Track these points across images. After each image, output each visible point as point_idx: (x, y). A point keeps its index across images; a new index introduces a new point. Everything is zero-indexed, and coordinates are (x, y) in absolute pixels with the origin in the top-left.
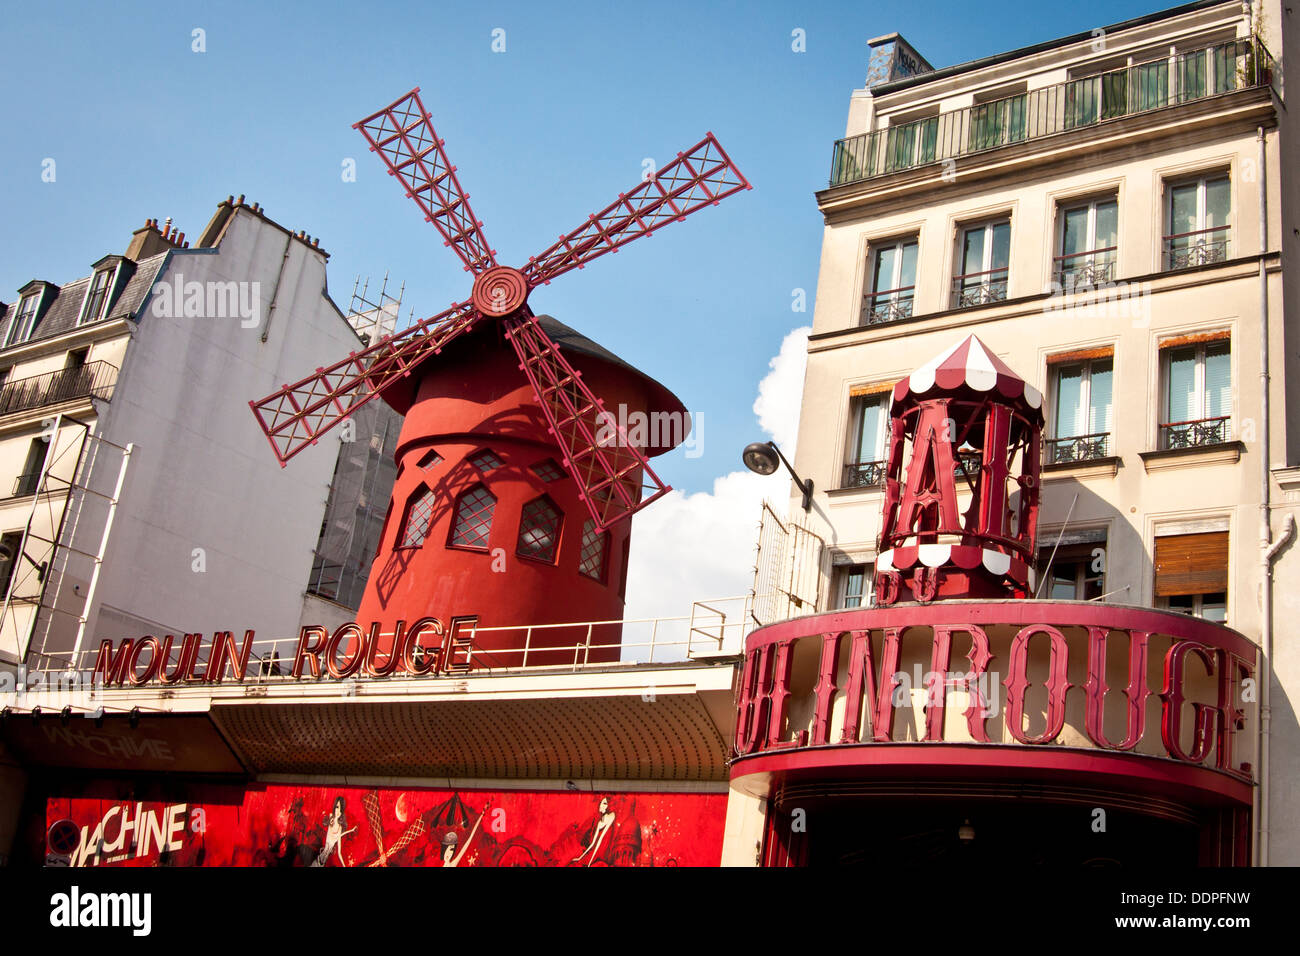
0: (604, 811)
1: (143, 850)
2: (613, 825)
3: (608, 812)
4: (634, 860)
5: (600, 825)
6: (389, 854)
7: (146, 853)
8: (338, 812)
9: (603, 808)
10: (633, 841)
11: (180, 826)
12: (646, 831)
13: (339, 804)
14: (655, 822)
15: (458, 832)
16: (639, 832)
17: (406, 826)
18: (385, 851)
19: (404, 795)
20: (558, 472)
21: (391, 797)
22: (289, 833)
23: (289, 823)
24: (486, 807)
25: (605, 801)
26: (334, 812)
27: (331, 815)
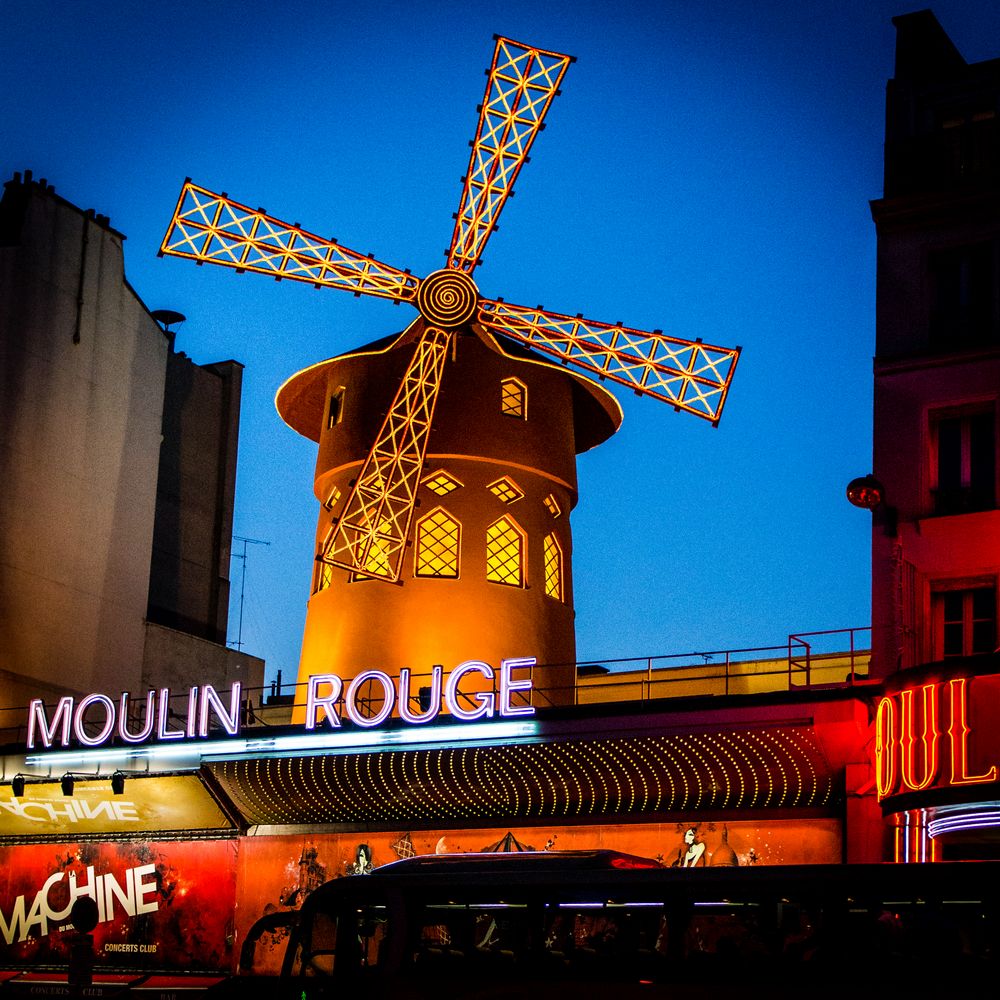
0: (691, 842)
1: (105, 916)
2: (703, 855)
3: (695, 842)
5: (688, 856)
7: (111, 917)
8: (363, 860)
9: (689, 839)
11: (152, 887)
12: (743, 858)
13: (362, 852)
14: (752, 850)
16: (734, 860)
19: (442, 840)
20: (514, 491)
21: (429, 841)
22: (304, 886)
23: (302, 876)
24: (548, 844)
25: (690, 832)
26: (358, 861)
27: (355, 864)
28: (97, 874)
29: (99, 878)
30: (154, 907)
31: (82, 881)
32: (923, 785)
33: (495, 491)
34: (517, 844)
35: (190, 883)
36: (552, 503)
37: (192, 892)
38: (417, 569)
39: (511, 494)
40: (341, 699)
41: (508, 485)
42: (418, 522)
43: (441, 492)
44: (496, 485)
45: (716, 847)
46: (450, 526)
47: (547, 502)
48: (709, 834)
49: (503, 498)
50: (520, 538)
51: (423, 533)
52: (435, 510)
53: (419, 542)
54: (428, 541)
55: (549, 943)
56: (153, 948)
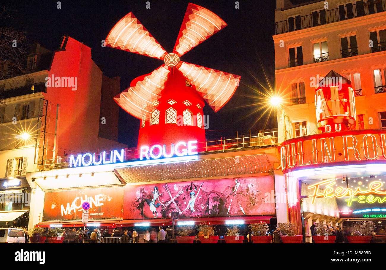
2: (240, 185)
3: (238, 182)
4: (248, 192)
5: (236, 186)
6: (174, 198)
7: (92, 207)
9: (236, 182)
10: (246, 188)
11: (102, 199)
12: (250, 186)
13: (156, 188)
14: (252, 183)
15: (195, 191)
16: (247, 186)
17: (178, 192)
18: (173, 197)
19: (176, 184)
20: (189, 103)
21: (172, 185)
22: (141, 197)
23: (140, 194)
24: (202, 184)
25: (236, 180)
26: (155, 190)
27: (154, 191)
28: (88, 197)
29: (88, 198)
30: (102, 204)
31: (84, 199)
32: (293, 166)
33: (185, 103)
34: (194, 185)
35: (111, 198)
36: (199, 106)
37: (112, 200)
38: (166, 122)
39: (189, 104)
40: (149, 152)
41: (187, 102)
42: (166, 111)
43: (172, 104)
44: (185, 102)
45: (243, 183)
46: (174, 112)
47: (197, 105)
48: (241, 180)
49: (187, 105)
50: (191, 114)
51: (167, 113)
52: (170, 108)
53: (166, 116)
54: (169, 115)
55: (203, 208)
56: (102, 214)
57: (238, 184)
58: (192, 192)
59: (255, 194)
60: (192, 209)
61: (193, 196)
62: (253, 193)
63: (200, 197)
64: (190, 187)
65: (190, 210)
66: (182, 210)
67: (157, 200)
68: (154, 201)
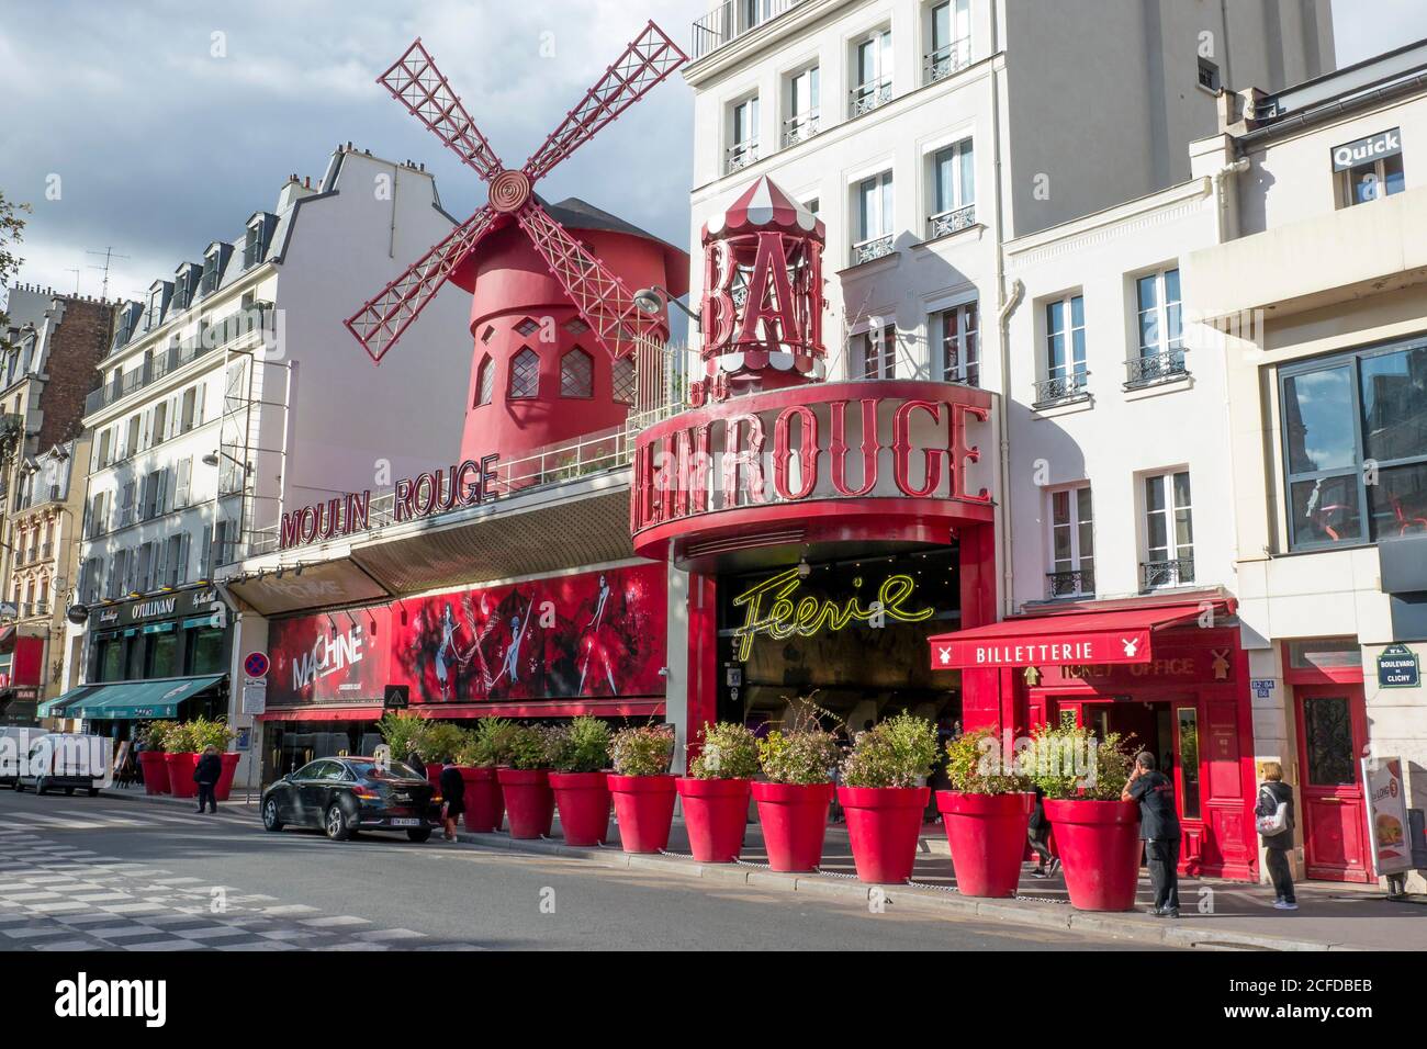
0: (603, 586)
1: (340, 665)
2: (609, 595)
3: (605, 585)
4: (624, 618)
5: (602, 596)
6: (481, 639)
7: (342, 666)
8: (448, 614)
9: (602, 583)
10: (621, 606)
12: (628, 597)
17: (489, 618)
18: (478, 636)
19: (485, 595)
22: (421, 635)
23: (420, 628)
24: (533, 595)
25: (602, 577)
26: (445, 615)
29: (338, 638)
30: (360, 657)
31: (331, 641)
33: (569, 327)
34: (519, 596)
35: (376, 638)
37: (376, 644)
44: (570, 323)
55: (533, 669)
56: (358, 687)
57: (606, 592)
58: (515, 620)
59: (638, 623)
60: (514, 674)
61: (515, 632)
62: (634, 621)
63: (529, 636)
64: (510, 605)
65: (509, 675)
66: (493, 676)
67: (449, 647)
68: (443, 648)
